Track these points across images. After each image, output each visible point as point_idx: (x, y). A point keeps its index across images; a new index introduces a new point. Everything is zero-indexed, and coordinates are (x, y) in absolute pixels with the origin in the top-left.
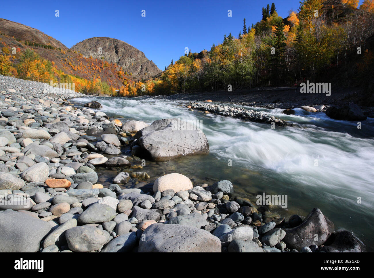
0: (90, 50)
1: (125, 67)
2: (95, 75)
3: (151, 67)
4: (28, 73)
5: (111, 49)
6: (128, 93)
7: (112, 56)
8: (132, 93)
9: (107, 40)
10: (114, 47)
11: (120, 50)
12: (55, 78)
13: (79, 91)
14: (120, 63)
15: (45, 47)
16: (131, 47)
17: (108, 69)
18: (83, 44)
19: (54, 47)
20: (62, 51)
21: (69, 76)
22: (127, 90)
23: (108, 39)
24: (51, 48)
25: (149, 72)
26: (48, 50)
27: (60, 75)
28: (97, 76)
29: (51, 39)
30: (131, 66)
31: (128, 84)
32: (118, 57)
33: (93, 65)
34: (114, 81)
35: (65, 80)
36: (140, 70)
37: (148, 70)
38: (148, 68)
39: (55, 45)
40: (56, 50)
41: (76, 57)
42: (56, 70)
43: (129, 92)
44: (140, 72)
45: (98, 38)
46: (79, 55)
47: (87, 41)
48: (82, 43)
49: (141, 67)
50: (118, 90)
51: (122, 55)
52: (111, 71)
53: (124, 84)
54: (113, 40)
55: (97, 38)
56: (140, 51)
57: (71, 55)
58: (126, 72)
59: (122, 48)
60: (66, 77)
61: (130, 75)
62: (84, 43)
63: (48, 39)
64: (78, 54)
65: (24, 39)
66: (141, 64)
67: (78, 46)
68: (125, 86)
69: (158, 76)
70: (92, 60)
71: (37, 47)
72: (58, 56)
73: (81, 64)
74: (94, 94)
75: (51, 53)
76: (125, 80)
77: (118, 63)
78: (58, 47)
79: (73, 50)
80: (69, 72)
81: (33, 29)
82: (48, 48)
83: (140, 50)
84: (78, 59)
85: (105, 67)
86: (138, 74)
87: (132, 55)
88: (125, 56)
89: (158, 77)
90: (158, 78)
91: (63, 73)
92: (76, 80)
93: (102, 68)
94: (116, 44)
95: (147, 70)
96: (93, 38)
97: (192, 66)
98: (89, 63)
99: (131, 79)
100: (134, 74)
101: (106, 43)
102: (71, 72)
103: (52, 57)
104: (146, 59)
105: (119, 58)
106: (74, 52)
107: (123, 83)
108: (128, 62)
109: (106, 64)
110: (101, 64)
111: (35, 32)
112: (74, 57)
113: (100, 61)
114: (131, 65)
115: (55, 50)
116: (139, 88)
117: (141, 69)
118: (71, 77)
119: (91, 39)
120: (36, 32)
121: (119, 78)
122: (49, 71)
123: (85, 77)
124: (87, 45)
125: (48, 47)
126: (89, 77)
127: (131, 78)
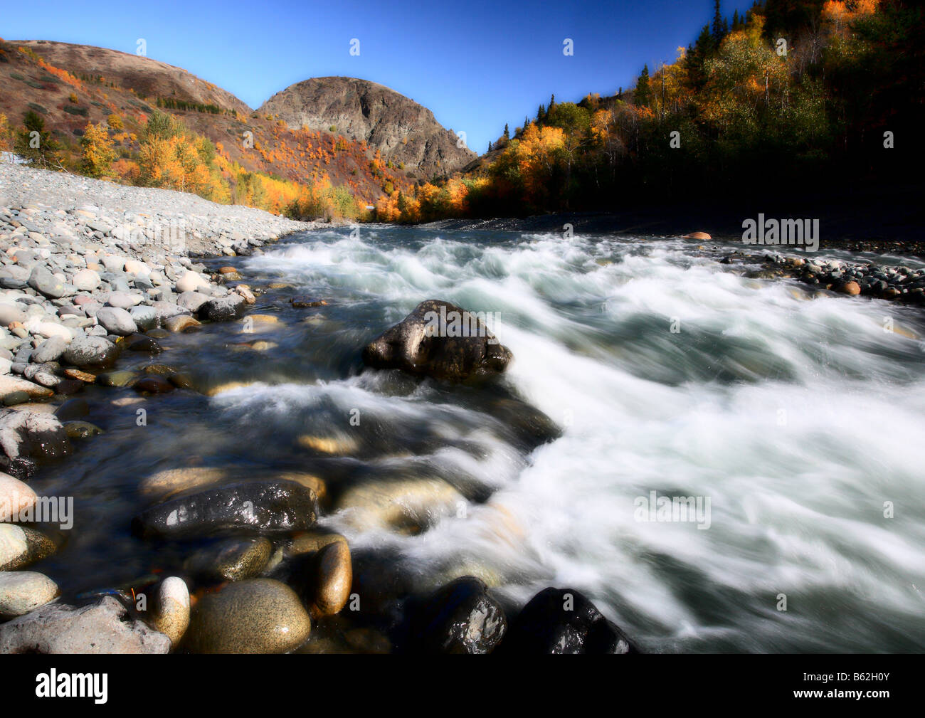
0: (302, 109)
1: (387, 149)
2: (315, 170)
3: (450, 146)
4: (157, 169)
5: (353, 105)
6: (398, 213)
7: (355, 123)
8: (410, 214)
9: (340, 83)
10: (359, 100)
11: (375, 107)
12: (223, 181)
13: (280, 212)
14: (374, 140)
15: (201, 109)
16: (400, 99)
17: (347, 156)
18: (285, 96)
19: (220, 108)
20: (240, 117)
21: (258, 176)
22: (394, 207)
23: (345, 80)
24: (214, 110)
25: (445, 160)
26: (207, 117)
27: (235, 175)
28: (321, 173)
29: (214, 91)
30: (401, 147)
31: (395, 190)
32: (370, 125)
33: (310, 146)
34: (362, 184)
35: (248, 185)
36: (422, 154)
37: (442, 154)
38: (443, 148)
39: (222, 103)
40: (226, 114)
41: (271, 129)
42: (227, 163)
43: (400, 210)
44: (424, 160)
45: (319, 79)
46: (278, 124)
47: (296, 88)
48: (283, 94)
49: (427, 146)
50: (372, 207)
51: (378, 119)
52: (353, 161)
53: (385, 192)
54: (356, 83)
55: (317, 81)
56: (422, 108)
57: (259, 125)
58: (390, 161)
59: (378, 101)
60: (249, 179)
61: (399, 167)
62: (287, 94)
63: (207, 90)
64: (274, 123)
65: (155, 94)
66: (426, 140)
67: (276, 103)
68: (389, 195)
69: (471, 167)
70: (309, 136)
71: (183, 111)
72: (229, 128)
73: (284, 145)
74: (318, 220)
75: (214, 124)
76: (388, 180)
77: (370, 139)
78: (230, 108)
79: (263, 112)
80: (255, 167)
81: (173, 69)
82: (206, 111)
83: (421, 105)
84: (275, 135)
85: (339, 150)
86: (419, 164)
87: (403, 117)
88: (388, 121)
89: (472, 169)
90: (471, 173)
91: (243, 169)
92: (274, 185)
93: (333, 154)
94: (363, 93)
95: (440, 154)
96: (308, 81)
97: (588, 133)
98: (302, 142)
99: (403, 179)
100: (410, 166)
101: (339, 90)
102: (261, 166)
103: (216, 133)
104: (436, 126)
105: (373, 126)
106: (267, 119)
107: (383, 189)
108: (394, 136)
109: (341, 144)
110: (330, 143)
111: (178, 75)
112: (265, 130)
113: (328, 136)
114: (401, 143)
115: (222, 115)
116: (428, 199)
117: (427, 152)
118: (262, 177)
119: (303, 83)
120: (181, 75)
121: (372, 177)
122: (208, 163)
123: (293, 177)
124: (297, 99)
125: (208, 110)
126: (302, 176)
127: (402, 175)
